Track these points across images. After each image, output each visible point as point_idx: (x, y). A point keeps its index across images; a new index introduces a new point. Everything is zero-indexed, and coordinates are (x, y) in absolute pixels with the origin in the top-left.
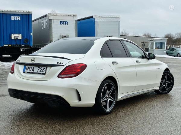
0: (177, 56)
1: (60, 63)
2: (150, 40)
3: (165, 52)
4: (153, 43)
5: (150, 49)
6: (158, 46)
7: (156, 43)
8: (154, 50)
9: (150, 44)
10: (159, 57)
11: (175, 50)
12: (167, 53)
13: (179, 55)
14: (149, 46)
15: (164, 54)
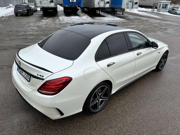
0: (175, 14)
1: (40, 76)
2: (159, 2)
3: (168, 10)
4: (161, 4)
5: (158, 8)
6: (163, 6)
7: (163, 4)
8: (160, 9)
9: (159, 4)
10: (163, 14)
11: (174, 10)
12: (169, 12)
13: (176, 14)
14: (158, 6)
15: (167, 12)
